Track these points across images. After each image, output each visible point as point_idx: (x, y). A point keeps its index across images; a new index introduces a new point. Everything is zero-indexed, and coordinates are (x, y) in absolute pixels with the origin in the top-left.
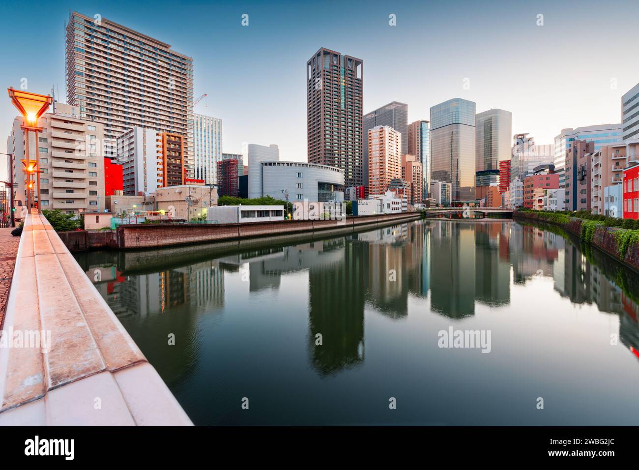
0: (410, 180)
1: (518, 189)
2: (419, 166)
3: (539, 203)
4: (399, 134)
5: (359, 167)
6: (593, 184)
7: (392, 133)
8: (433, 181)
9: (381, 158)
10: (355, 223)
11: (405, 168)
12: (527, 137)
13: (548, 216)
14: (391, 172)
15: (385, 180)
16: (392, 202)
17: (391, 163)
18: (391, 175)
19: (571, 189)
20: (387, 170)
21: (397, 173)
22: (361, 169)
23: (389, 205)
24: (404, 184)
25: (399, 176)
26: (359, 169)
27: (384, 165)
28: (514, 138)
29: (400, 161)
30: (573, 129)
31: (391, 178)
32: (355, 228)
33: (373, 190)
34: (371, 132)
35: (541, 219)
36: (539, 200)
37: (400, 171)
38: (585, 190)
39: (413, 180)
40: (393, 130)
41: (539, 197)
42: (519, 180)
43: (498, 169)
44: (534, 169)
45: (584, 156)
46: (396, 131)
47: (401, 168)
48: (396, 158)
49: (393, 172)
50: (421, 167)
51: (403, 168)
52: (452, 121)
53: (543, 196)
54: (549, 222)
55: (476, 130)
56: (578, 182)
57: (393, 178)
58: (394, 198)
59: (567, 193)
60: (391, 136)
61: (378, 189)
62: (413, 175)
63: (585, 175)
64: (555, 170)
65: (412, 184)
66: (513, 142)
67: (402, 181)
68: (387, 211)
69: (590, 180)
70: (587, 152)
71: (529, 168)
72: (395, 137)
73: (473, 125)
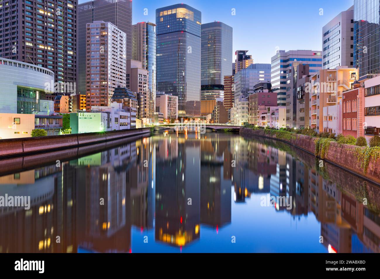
0: (136, 91)
1: (243, 106)
2: (146, 74)
3: (262, 120)
4: (124, 35)
5: (73, 70)
6: (311, 104)
7: (116, 32)
8: (159, 93)
9: (102, 61)
10: (80, 142)
11: (130, 75)
12: (247, 54)
13: (274, 133)
14: (114, 79)
15: (107, 89)
16: (121, 116)
17: (114, 68)
18: (114, 82)
19: (291, 107)
20: (109, 76)
21: (121, 81)
22: (75, 73)
23: (116, 120)
24: (130, 95)
25: (124, 85)
26: (72, 72)
27: (106, 70)
28: (236, 54)
29: (124, 67)
30: (286, 52)
31: (114, 86)
32: (80, 149)
33: (92, 100)
34: (90, 27)
35: (267, 135)
36: (262, 117)
37: (125, 78)
38: (304, 108)
39: (139, 91)
40: (117, 29)
41: (263, 114)
42: (244, 96)
43: (222, 83)
44: (254, 87)
45: (302, 78)
46: (120, 31)
47: (125, 75)
48: (120, 63)
49: (117, 80)
50: (148, 76)
51: (128, 75)
52: (179, 28)
53: (266, 113)
54: (275, 139)
55: (202, 40)
56: (298, 101)
57: (116, 87)
58: (122, 111)
59: (288, 111)
60: (115, 35)
61: (98, 100)
62: (139, 84)
63: (304, 95)
64: (272, 88)
65: (138, 95)
66: (235, 58)
67: (128, 91)
68: (115, 126)
69: (308, 100)
70: (304, 74)
71: (250, 85)
72: (119, 38)
73: (199, 35)
